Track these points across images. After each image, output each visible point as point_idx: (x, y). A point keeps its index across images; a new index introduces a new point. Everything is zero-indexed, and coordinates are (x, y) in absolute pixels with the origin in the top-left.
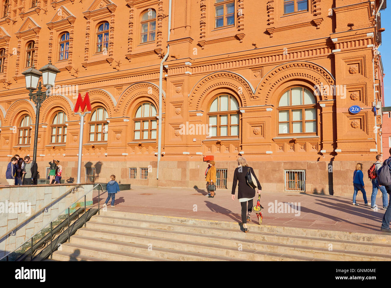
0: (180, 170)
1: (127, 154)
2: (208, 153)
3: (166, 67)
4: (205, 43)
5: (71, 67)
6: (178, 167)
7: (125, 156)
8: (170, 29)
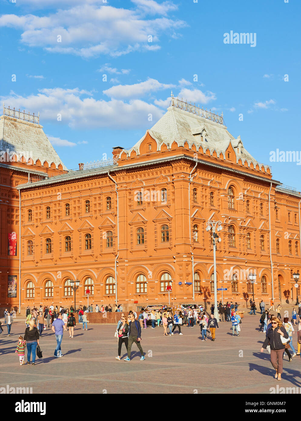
0: (125, 307)
1: (103, 301)
2: (136, 300)
3: (118, 262)
4: (133, 251)
5: (73, 257)
6: (124, 306)
7: (102, 302)
8: (118, 244)
